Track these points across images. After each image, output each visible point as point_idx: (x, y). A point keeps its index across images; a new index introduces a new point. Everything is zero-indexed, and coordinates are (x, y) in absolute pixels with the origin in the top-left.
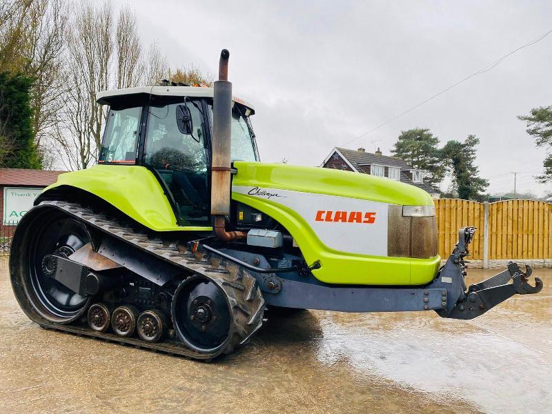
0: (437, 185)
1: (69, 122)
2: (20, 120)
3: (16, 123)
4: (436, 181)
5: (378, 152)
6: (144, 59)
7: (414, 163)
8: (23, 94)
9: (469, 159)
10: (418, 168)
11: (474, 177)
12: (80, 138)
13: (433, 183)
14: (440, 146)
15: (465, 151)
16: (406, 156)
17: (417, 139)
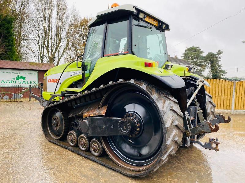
0: (202, 72)
1: (34, 40)
2: (8, 38)
3: (6, 39)
4: (202, 71)
5: (176, 57)
7: (192, 63)
8: (10, 25)
9: (218, 61)
10: (194, 65)
11: (220, 69)
12: (40, 48)
13: (200, 72)
14: (204, 55)
15: (216, 57)
16: (188, 59)
17: (194, 51)
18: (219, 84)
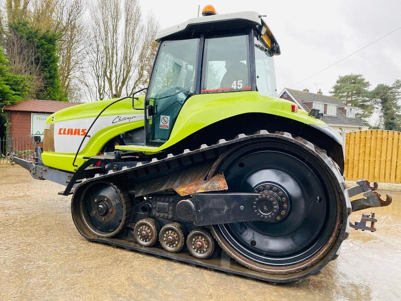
0: (366, 119)
1: (91, 69)
2: (49, 66)
3: (46, 67)
4: (366, 116)
5: (320, 92)
6: (144, 22)
7: (348, 102)
8: (51, 46)
9: (395, 99)
10: (352, 106)
11: (399, 114)
12: (98, 80)
13: (363, 118)
15: (392, 93)
16: (342, 97)
17: (352, 83)
18: (388, 139)
